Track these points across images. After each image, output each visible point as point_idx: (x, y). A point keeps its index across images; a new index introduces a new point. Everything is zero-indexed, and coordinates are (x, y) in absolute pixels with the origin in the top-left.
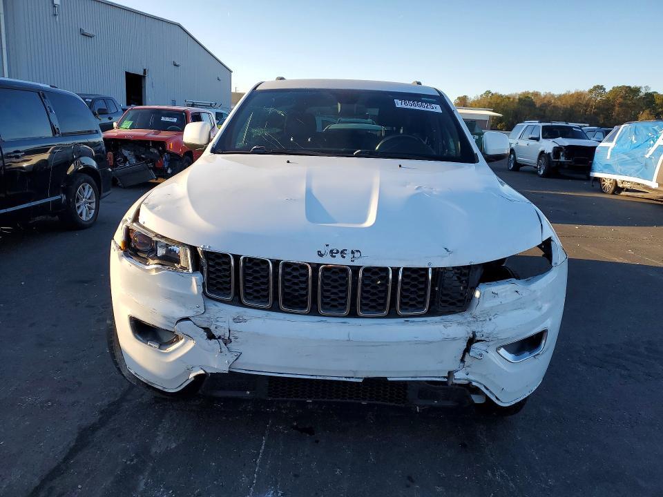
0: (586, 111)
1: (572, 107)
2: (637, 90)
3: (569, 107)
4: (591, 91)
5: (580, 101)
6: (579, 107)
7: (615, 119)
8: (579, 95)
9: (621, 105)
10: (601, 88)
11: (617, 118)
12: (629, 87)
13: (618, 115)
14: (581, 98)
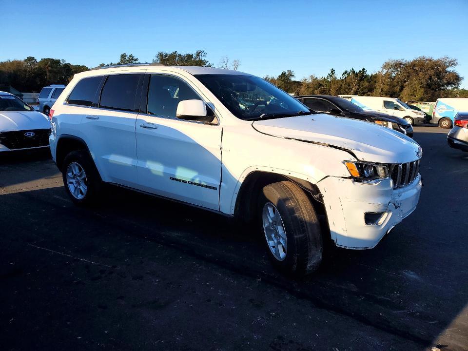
0: (26, 75)
1: (14, 71)
2: (58, 62)
3: (12, 72)
4: (26, 61)
5: (19, 68)
6: (20, 72)
7: (49, 81)
8: (17, 63)
9: (50, 71)
10: (33, 58)
11: (50, 80)
12: (53, 59)
13: (50, 78)
14: (20, 66)
